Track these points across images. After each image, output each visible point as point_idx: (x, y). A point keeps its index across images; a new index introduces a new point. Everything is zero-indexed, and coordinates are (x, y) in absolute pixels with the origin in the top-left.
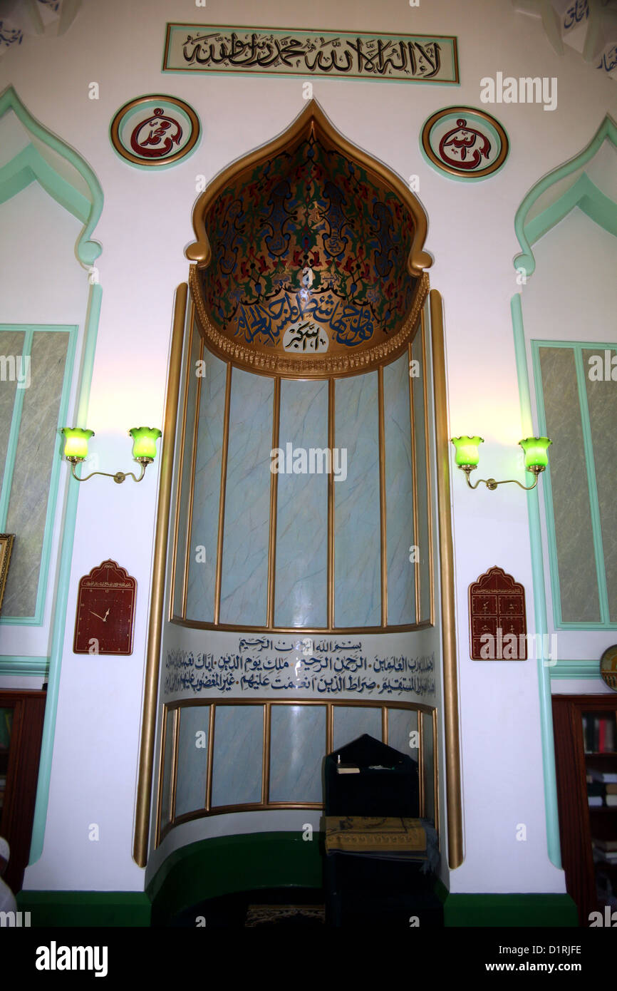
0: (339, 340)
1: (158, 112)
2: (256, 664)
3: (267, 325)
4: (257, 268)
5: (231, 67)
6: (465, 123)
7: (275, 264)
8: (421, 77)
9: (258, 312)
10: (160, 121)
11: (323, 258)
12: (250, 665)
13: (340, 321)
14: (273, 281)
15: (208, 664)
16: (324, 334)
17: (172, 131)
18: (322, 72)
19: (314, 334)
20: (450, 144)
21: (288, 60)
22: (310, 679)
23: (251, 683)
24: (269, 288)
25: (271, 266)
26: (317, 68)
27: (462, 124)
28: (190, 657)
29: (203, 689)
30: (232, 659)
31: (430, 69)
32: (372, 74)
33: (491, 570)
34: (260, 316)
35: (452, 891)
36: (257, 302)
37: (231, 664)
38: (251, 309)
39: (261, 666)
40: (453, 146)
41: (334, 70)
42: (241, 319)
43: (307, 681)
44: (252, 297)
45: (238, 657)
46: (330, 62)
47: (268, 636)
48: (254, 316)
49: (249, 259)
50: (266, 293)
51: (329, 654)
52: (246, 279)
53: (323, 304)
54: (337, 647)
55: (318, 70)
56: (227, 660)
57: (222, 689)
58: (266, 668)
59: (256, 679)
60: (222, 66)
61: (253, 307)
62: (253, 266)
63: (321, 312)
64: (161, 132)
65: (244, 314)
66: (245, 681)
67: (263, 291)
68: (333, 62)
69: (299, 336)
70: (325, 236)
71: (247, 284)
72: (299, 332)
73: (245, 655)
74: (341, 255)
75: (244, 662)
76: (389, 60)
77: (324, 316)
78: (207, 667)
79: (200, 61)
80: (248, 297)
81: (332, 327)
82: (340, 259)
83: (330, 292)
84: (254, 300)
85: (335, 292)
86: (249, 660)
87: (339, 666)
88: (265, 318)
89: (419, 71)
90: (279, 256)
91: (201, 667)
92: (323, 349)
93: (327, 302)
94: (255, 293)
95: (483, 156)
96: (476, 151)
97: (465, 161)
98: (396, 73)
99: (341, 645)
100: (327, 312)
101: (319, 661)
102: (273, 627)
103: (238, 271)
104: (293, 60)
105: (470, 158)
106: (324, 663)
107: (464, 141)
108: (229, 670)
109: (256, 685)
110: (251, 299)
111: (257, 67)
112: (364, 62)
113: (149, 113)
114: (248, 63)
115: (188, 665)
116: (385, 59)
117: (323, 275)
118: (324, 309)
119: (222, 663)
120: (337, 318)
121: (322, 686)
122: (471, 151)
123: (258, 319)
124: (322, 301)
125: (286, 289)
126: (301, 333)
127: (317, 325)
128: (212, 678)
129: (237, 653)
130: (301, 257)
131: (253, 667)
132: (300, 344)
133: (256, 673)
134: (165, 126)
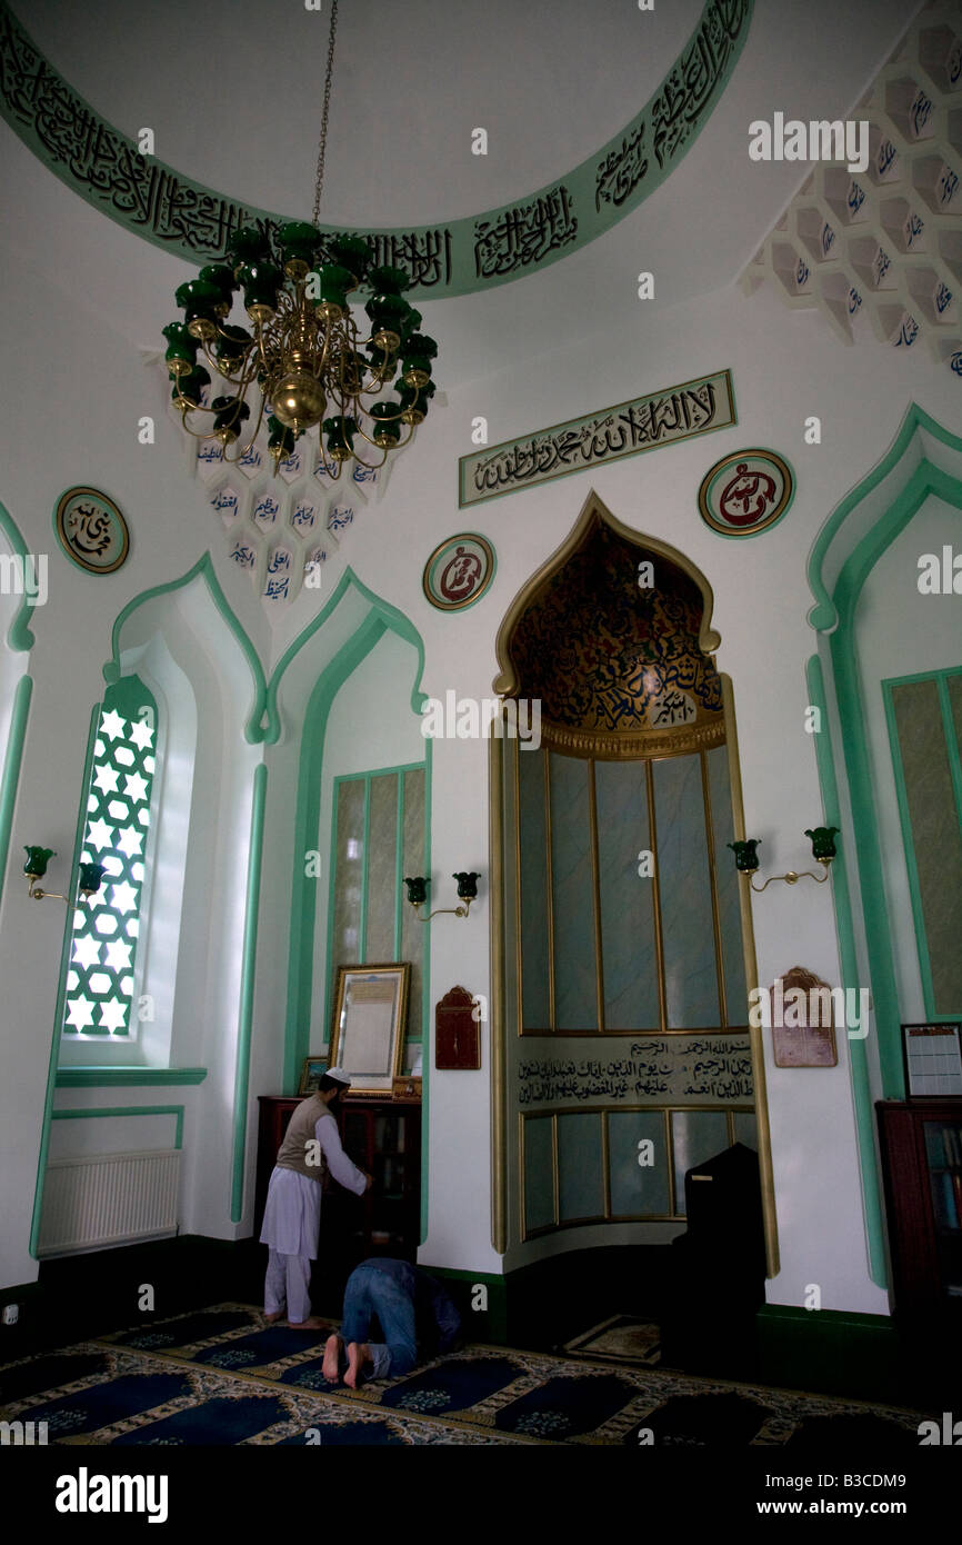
0: (707, 707)
1: (460, 551)
2: (651, 1069)
3: (630, 705)
4: (603, 652)
5: (517, 483)
6: (745, 467)
7: (622, 642)
8: (696, 429)
9: (617, 695)
10: (462, 559)
11: (668, 624)
12: (645, 1071)
13: (702, 685)
14: (625, 659)
15: (593, 1070)
16: (690, 702)
17: (473, 567)
18: (599, 459)
19: (681, 704)
20: (731, 498)
21: (566, 457)
22: (709, 1084)
23: (647, 1089)
24: (623, 667)
25: (618, 645)
26: (594, 456)
27: (743, 471)
28: (569, 1065)
29: (591, 1097)
30: (624, 1065)
31: (705, 416)
32: (646, 444)
33: (791, 971)
34: (619, 698)
35: (768, 1301)
36: (614, 685)
37: (623, 1070)
38: (608, 694)
39: (657, 1071)
40: (734, 500)
41: (610, 454)
42: (598, 708)
43: (706, 1086)
44: (606, 682)
45: (630, 1063)
46: (605, 445)
47: (663, 1039)
48: (613, 700)
49: (591, 647)
50: (622, 673)
51: (725, 1056)
52: (595, 667)
53: (684, 669)
54: (732, 1048)
55: (595, 458)
56: (617, 1066)
57: (615, 1096)
58: (662, 1073)
59: (652, 1085)
60: (509, 485)
61: (610, 691)
62: (598, 652)
63: (684, 678)
64: (464, 570)
65: (601, 701)
66: (641, 1087)
67: (618, 672)
68: (608, 444)
69: (666, 709)
70: (662, 603)
71: (598, 672)
72: (665, 704)
73: (637, 1060)
74: (684, 618)
75: (637, 1067)
76: (663, 421)
77: (686, 682)
78: (594, 1075)
79: (490, 486)
80: (603, 683)
81: (697, 692)
82: (684, 621)
83: (687, 655)
84: (609, 684)
85: (691, 654)
86: (643, 1065)
87: (736, 1069)
88: (627, 700)
89: (693, 423)
90: (623, 634)
91: (586, 1075)
92: (692, 718)
93: (687, 667)
94: (609, 677)
95: (767, 501)
96: (760, 498)
97: (749, 512)
98: (671, 434)
99: (736, 1046)
100: (689, 677)
101: (716, 1064)
102: (667, 1029)
103: (583, 662)
104: (570, 456)
105: (753, 508)
106: (721, 1066)
107: (746, 490)
108: (621, 1076)
109: (652, 1091)
110: (606, 684)
111: (540, 475)
112: (638, 432)
113: (452, 554)
114: (531, 473)
115: (567, 1074)
116: (658, 421)
117: (674, 640)
118: (685, 674)
119: (612, 1069)
120: (699, 681)
121: (722, 1091)
122: (754, 498)
123: (619, 702)
124: (681, 667)
125: (641, 663)
126: (667, 705)
127: (682, 693)
128: (600, 1086)
129: (629, 1059)
130: (646, 628)
131: (648, 1072)
132: (669, 717)
133: (653, 1078)
134: (467, 563)
